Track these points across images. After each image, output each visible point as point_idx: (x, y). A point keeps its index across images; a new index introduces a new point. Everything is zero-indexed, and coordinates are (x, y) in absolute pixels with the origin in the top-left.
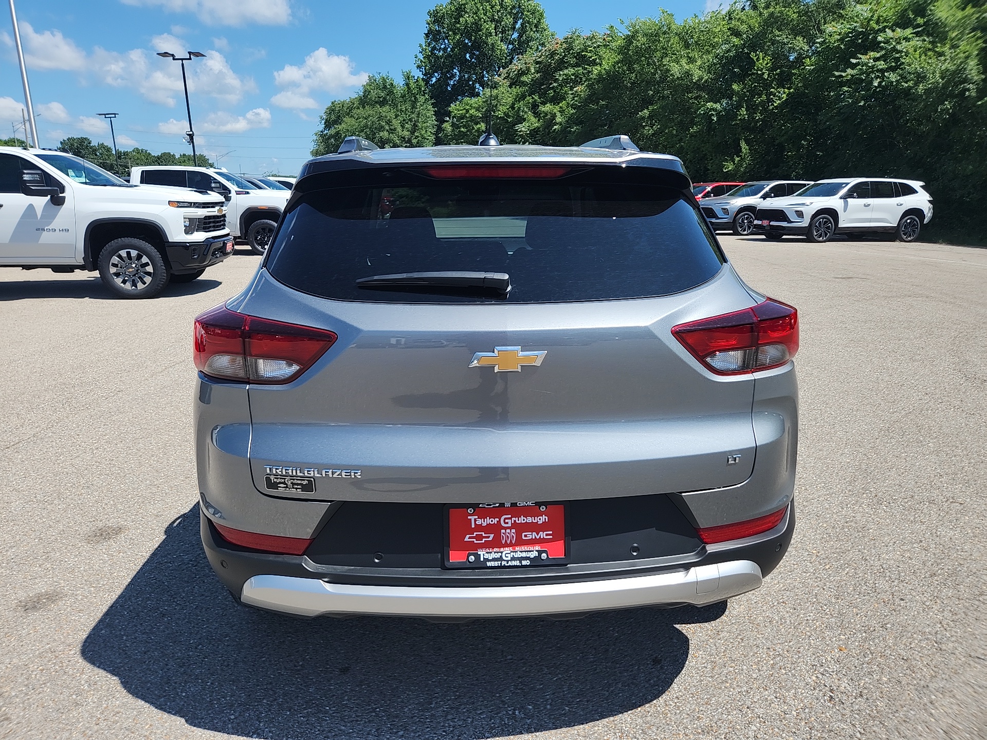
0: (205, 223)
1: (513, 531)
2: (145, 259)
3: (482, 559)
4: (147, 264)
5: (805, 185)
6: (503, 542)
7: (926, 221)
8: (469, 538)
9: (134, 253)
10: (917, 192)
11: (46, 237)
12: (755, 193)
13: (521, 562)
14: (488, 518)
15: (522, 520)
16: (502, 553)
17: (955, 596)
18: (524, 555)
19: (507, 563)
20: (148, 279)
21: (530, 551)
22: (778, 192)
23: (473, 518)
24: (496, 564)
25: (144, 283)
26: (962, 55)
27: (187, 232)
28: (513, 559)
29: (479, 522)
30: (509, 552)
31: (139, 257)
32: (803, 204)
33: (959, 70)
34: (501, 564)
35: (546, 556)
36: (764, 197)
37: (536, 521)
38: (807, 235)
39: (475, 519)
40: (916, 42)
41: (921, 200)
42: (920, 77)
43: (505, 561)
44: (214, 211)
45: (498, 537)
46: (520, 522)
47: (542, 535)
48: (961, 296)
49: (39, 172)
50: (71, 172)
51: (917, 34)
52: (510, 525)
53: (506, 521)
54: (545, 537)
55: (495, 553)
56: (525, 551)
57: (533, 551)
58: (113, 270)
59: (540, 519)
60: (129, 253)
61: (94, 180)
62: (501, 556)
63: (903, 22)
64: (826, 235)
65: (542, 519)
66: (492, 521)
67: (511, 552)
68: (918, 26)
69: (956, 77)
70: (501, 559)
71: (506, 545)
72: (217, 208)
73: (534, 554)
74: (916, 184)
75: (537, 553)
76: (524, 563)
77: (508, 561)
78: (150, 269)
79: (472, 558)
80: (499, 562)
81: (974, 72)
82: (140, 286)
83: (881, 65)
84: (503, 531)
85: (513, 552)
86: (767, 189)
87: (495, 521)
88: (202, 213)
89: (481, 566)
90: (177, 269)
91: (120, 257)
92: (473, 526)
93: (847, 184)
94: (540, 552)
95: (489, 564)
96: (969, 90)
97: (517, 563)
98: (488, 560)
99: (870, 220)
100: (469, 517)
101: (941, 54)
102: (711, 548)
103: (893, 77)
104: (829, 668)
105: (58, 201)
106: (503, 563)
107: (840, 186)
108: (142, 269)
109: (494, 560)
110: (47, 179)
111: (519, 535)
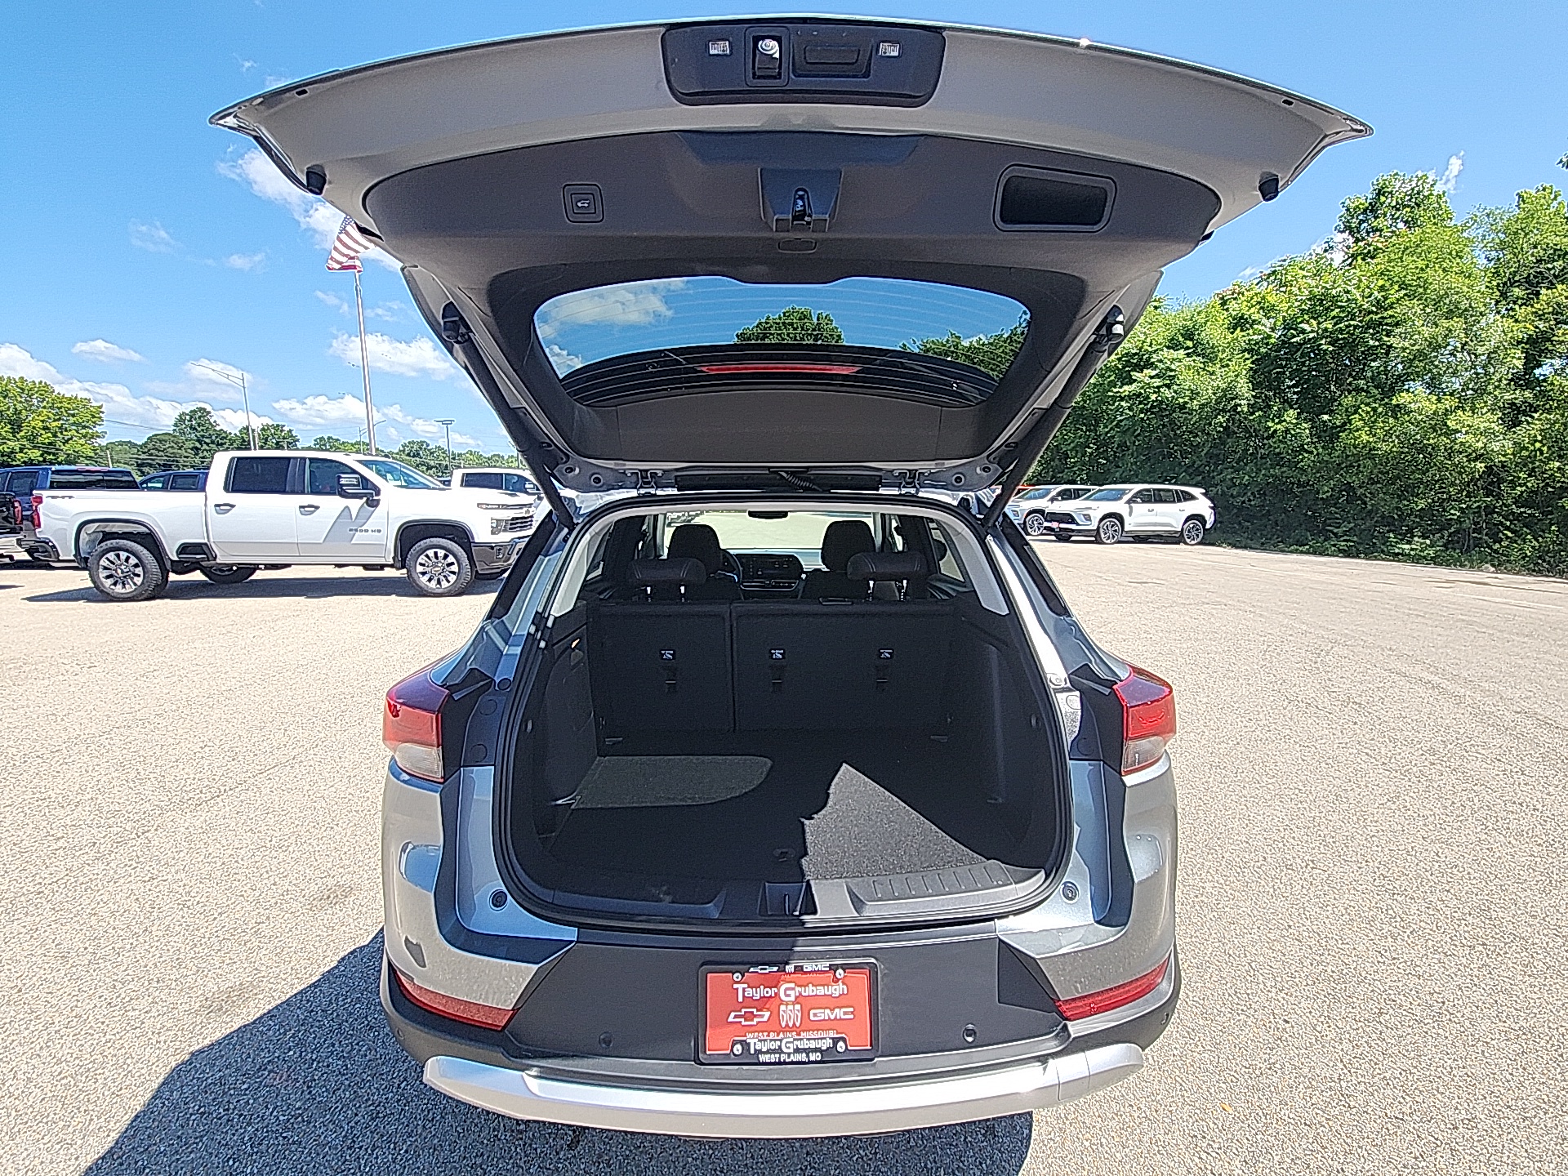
0: (511, 524)
1: (798, 1007)
2: (451, 559)
3: (752, 1052)
4: (452, 564)
5: (1089, 490)
6: (783, 1025)
7: (1208, 526)
8: (736, 1017)
9: (441, 553)
10: (1197, 499)
11: (359, 538)
12: (1042, 497)
13: (808, 1056)
14: (762, 987)
15: (810, 990)
16: (781, 1040)
17: (1350, 1015)
18: (813, 1044)
19: (789, 1057)
20: (452, 578)
21: (822, 1039)
22: (1066, 495)
23: (740, 987)
24: (773, 1058)
25: (449, 582)
26: (1231, 374)
27: (493, 533)
28: (797, 1050)
29: (750, 992)
30: (791, 1040)
31: (446, 557)
32: (1090, 508)
33: (1230, 388)
34: (780, 1058)
35: (844, 1047)
36: (1052, 500)
37: (830, 993)
38: (1096, 538)
39: (744, 989)
40: (1188, 361)
41: (1202, 505)
42: (1194, 394)
43: (785, 1053)
44: (521, 513)
45: (775, 1015)
46: (807, 994)
47: (839, 1013)
48: (1259, 604)
49: (357, 476)
50: (389, 476)
51: (1188, 355)
52: (792, 998)
53: (788, 992)
54: (843, 1017)
55: (771, 1040)
56: (815, 1039)
57: (825, 1038)
58: (420, 569)
59: (835, 990)
60: (436, 553)
61: (410, 484)
62: (780, 1047)
63: (1173, 345)
64: (1114, 537)
65: (838, 989)
66: (767, 992)
67: (795, 1040)
68: (1188, 348)
69: (1228, 395)
70: (779, 1051)
71: (787, 1029)
72: (525, 509)
73: (825, 1044)
74: (1197, 491)
75: (831, 1041)
76: (813, 1057)
77: (789, 1054)
78: (455, 568)
79: (738, 1049)
80: (777, 1056)
81: (1245, 390)
82: (445, 584)
83: (1157, 382)
84: (783, 1008)
85: (797, 1040)
86: (1054, 493)
87: (772, 992)
88: (509, 514)
89: (751, 1059)
90: (481, 568)
91: (427, 556)
92: (740, 999)
93: (1130, 490)
94: (835, 1041)
95: (762, 1058)
96: (1240, 405)
97: (802, 1057)
98: (760, 1052)
99: (1155, 524)
100: (735, 986)
101: (1212, 374)
102: (1076, 1028)
103: (1168, 393)
104: (1214, 1141)
105: (373, 503)
106: (783, 1057)
107: (1123, 492)
108: (448, 569)
109: (769, 1052)
110: (364, 482)
111: (805, 1014)
